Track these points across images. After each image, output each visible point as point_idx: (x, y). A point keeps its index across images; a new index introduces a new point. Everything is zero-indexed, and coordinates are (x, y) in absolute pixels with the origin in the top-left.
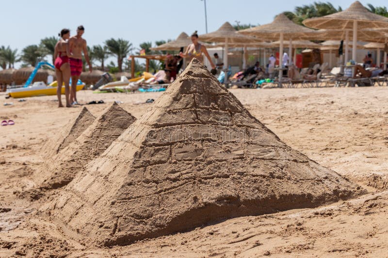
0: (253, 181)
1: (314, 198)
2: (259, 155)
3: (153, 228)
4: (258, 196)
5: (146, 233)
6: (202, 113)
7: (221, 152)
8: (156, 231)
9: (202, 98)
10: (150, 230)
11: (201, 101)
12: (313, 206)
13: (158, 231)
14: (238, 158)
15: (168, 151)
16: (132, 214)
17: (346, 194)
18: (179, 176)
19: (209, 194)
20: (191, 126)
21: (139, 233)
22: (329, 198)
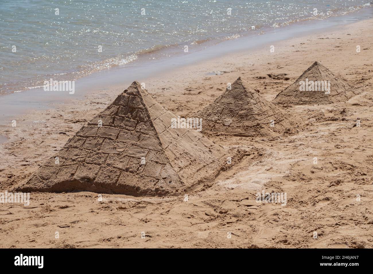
0: (110, 171)
1: (140, 191)
2: (133, 154)
3: (45, 186)
4: (106, 182)
5: (39, 189)
6: (118, 119)
7: (110, 148)
8: (45, 188)
9: (123, 109)
10: (42, 187)
11: (122, 111)
12: (136, 195)
13: (46, 189)
14: (116, 154)
15: (84, 141)
16: (41, 176)
17: (163, 193)
18: (77, 159)
19: (81, 173)
20: (105, 127)
21: (36, 187)
22: (150, 192)
